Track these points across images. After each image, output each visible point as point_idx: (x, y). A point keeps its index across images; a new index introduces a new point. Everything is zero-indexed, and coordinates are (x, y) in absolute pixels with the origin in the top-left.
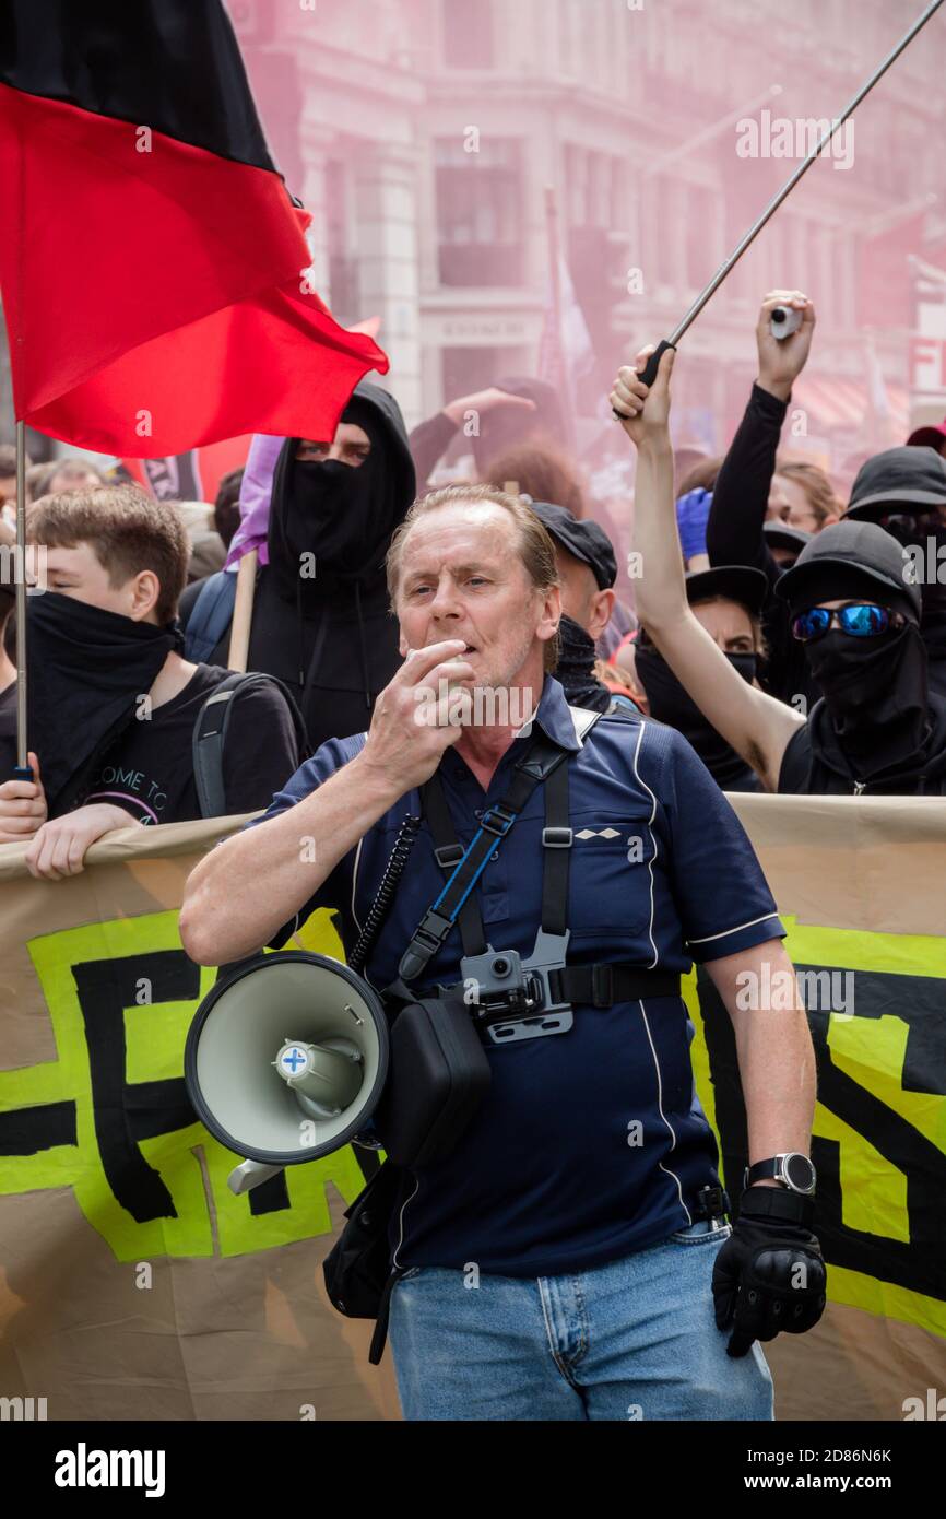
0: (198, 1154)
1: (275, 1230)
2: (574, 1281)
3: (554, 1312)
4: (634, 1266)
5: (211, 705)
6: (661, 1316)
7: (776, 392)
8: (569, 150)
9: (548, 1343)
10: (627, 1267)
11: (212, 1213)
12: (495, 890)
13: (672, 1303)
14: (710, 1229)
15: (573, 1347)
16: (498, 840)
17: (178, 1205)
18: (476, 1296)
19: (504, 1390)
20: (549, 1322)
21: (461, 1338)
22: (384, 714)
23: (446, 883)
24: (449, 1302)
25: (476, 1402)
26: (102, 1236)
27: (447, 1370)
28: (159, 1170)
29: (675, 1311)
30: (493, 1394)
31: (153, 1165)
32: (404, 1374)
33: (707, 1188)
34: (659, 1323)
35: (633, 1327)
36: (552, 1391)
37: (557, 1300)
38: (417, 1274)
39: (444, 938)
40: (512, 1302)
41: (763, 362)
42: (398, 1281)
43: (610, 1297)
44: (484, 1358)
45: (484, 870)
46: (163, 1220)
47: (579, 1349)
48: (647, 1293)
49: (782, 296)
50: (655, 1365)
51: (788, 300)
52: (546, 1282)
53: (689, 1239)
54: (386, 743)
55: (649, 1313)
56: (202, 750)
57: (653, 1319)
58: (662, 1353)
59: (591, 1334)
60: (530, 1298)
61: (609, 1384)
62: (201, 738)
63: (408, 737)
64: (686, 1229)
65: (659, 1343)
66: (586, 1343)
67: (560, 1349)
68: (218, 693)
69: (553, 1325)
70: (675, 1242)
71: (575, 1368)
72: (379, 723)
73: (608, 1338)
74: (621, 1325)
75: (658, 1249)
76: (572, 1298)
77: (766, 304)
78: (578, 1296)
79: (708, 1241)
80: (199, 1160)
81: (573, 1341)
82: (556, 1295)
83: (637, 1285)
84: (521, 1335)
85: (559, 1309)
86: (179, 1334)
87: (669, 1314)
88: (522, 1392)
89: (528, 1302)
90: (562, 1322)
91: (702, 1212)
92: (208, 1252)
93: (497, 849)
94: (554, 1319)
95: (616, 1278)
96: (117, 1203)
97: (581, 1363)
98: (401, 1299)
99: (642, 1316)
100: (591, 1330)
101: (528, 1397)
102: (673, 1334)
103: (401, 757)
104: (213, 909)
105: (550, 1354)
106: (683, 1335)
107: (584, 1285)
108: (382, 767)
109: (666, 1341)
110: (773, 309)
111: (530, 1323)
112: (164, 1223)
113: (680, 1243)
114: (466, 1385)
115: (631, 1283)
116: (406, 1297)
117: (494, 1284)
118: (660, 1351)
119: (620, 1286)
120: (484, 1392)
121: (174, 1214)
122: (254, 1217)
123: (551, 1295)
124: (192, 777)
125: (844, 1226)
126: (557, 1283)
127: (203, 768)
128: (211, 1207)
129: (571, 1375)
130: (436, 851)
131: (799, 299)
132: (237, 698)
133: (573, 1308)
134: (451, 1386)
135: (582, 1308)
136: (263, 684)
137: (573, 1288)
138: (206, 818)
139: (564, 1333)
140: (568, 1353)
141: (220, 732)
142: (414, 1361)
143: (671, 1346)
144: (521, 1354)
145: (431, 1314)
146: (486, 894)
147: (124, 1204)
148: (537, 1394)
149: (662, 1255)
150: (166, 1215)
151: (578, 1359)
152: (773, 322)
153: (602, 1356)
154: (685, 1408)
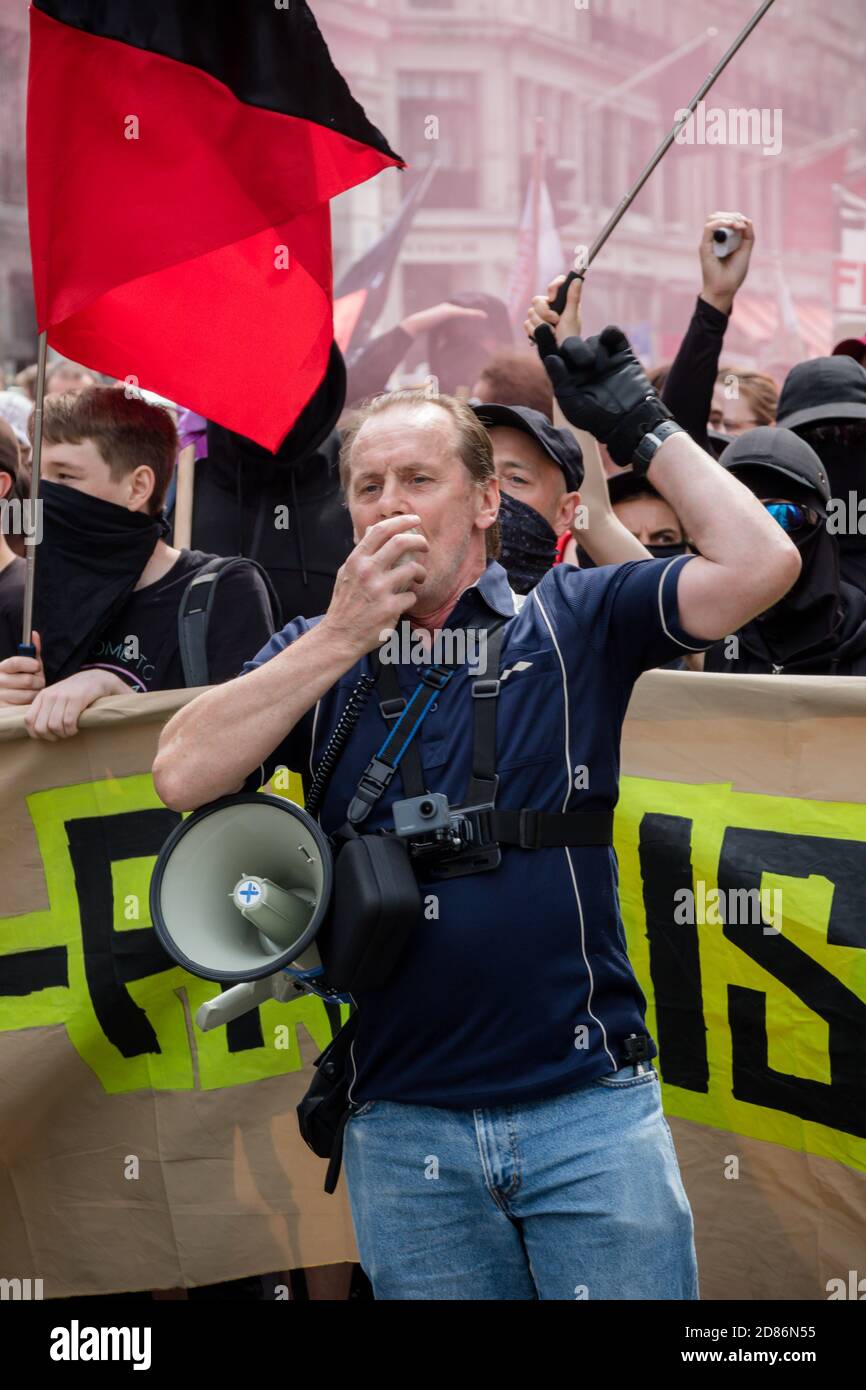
0: (181, 995)
1: (248, 1067)
2: (508, 1121)
3: (489, 1149)
4: (563, 1107)
5: (196, 586)
6: (586, 1154)
7: (718, 305)
8: (522, 84)
9: (483, 1177)
10: (557, 1108)
11: (193, 1049)
12: (434, 738)
13: (598, 1143)
14: (635, 1074)
15: (507, 1181)
16: (436, 693)
17: (162, 1042)
18: (420, 1133)
19: (446, 1220)
20: (484, 1157)
21: (406, 1171)
22: (346, 582)
23: (389, 733)
24: (396, 1138)
25: (420, 1230)
26: (91, 1069)
27: (393, 1200)
28: (145, 1008)
29: (601, 1150)
30: (436, 1223)
31: (139, 1003)
32: (357, 1204)
33: (634, 1036)
34: (585, 1161)
35: (561, 1164)
36: (488, 1222)
37: (492, 1138)
38: (368, 1112)
39: (387, 783)
40: (452, 1139)
41: (707, 277)
42: (350, 1118)
43: (540, 1136)
44: (427, 1190)
45: (424, 720)
46: (148, 1055)
47: (512, 1183)
48: (575, 1132)
49: (725, 218)
50: (581, 1199)
51: (729, 222)
52: (482, 1121)
53: (615, 1083)
54: (347, 608)
55: (577, 1151)
56: (187, 624)
57: (579, 1157)
58: (587, 1189)
59: (523, 1169)
60: (467, 1136)
61: (540, 1216)
62: (186, 614)
63: (368, 601)
64: (611, 1074)
65: (585, 1179)
66: (519, 1178)
67: (495, 1183)
68: (204, 574)
69: (488, 1161)
70: (602, 1085)
71: (510, 1200)
72: (341, 590)
73: (538, 1174)
74: (550, 1162)
75: (587, 1092)
76: (506, 1136)
77: (709, 224)
78: (511, 1135)
79: (632, 1085)
80: (182, 1001)
81: (507, 1176)
82: (491, 1133)
83: (566, 1125)
84: (460, 1169)
85: (493, 1147)
86: (162, 1158)
87: (594, 1152)
88: (461, 1222)
89: (466, 1139)
90: (496, 1158)
91: (627, 1058)
92: (188, 1085)
93: (436, 701)
94: (490, 1155)
95: (548, 1118)
96: (106, 1038)
97: (515, 1196)
98: (353, 1136)
99: (569, 1154)
100: (523, 1166)
101: (467, 1226)
102: (599, 1170)
103: (359, 619)
104: (185, 756)
105: (486, 1186)
106: (607, 1172)
107: (518, 1125)
108: (343, 630)
109: (591, 1177)
110: (715, 229)
111: (468, 1159)
112: (149, 1058)
113: (606, 1087)
114: (410, 1214)
115: (561, 1123)
116: (358, 1133)
117: (436, 1122)
118: (585, 1187)
119: (550, 1126)
120: (427, 1221)
121: (158, 1051)
122: (231, 1054)
123: (487, 1133)
124: (178, 650)
125: (769, 1069)
126: (493, 1122)
127: (188, 642)
128: (193, 1046)
129: (507, 1207)
130: (381, 704)
131: (739, 221)
132: (221, 580)
133: (507, 1146)
134: (399, 1215)
135: (515, 1145)
136: (243, 566)
137: (506, 1127)
138: (190, 687)
139: (498, 1167)
140: (502, 1187)
141: (204, 609)
142: (364, 1192)
143: (596, 1182)
144: (460, 1187)
145: (380, 1148)
146: (425, 742)
147: (112, 1040)
148: (475, 1224)
149: (590, 1097)
150: (151, 1051)
151: (512, 1191)
152: (715, 242)
153: (534, 1190)
154: (608, 1240)
